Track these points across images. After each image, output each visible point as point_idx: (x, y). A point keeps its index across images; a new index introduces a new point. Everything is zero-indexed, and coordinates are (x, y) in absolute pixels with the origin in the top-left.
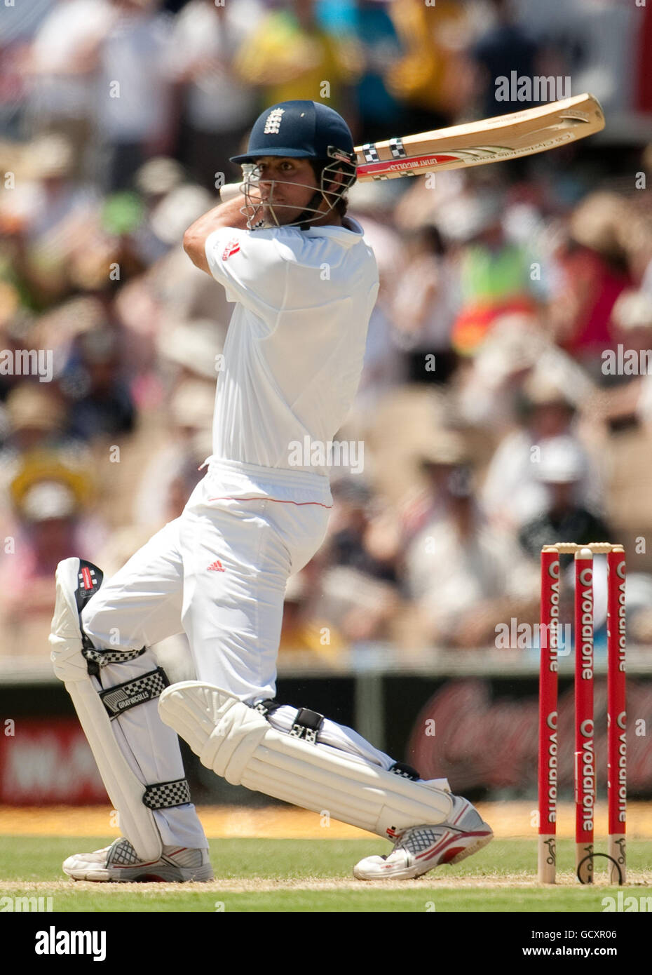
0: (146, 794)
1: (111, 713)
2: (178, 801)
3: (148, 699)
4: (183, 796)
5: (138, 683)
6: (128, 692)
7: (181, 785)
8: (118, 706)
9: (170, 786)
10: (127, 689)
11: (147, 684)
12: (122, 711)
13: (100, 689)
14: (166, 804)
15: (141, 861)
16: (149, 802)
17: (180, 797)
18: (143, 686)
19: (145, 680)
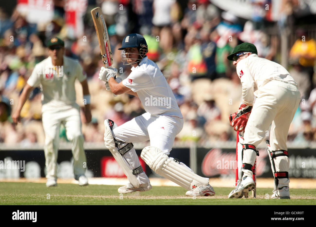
0: (133, 172)
1: (122, 155)
2: (141, 172)
3: (130, 150)
4: (142, 170)
5: (127, 146)
6: (125, 149)
7: (140, 167)
8: (123, 153)
9: (138, 169)
10: (124, 148)
11: (129, 146)
13: (118, 150)
14: (138, 173)
15: (134, 187)
16: (134, 174)
17: (141, 170)
18: (128, 147)
19: (128, 145)
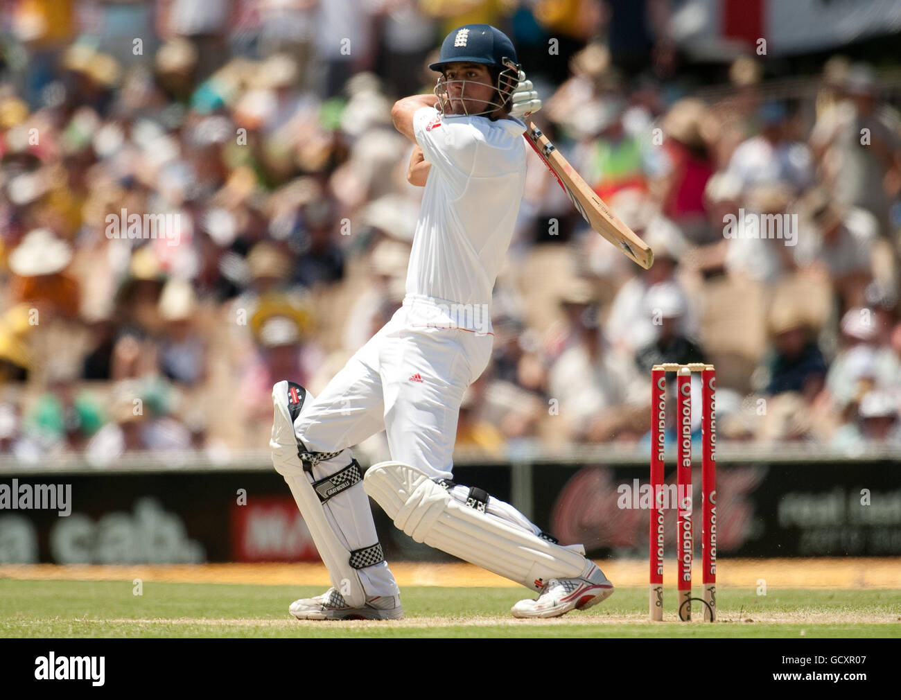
0: (352, 558)
1: (322, 499)
2: (375, 561)
3: (350, 486)
4: (379, 557)
5: (341, 475)
6: (334, 482)
7: (376, 548)
8: (327, 493)
9: (369, 550)
10: (333, 480)
11: (348, 475)
12: (330, 497)
13: (313, 481)
14: (366, 564)
15: (348, 606)
16: (354, 564)
17: (377, 557)
18: (345, 477)
19: (346, 472)
